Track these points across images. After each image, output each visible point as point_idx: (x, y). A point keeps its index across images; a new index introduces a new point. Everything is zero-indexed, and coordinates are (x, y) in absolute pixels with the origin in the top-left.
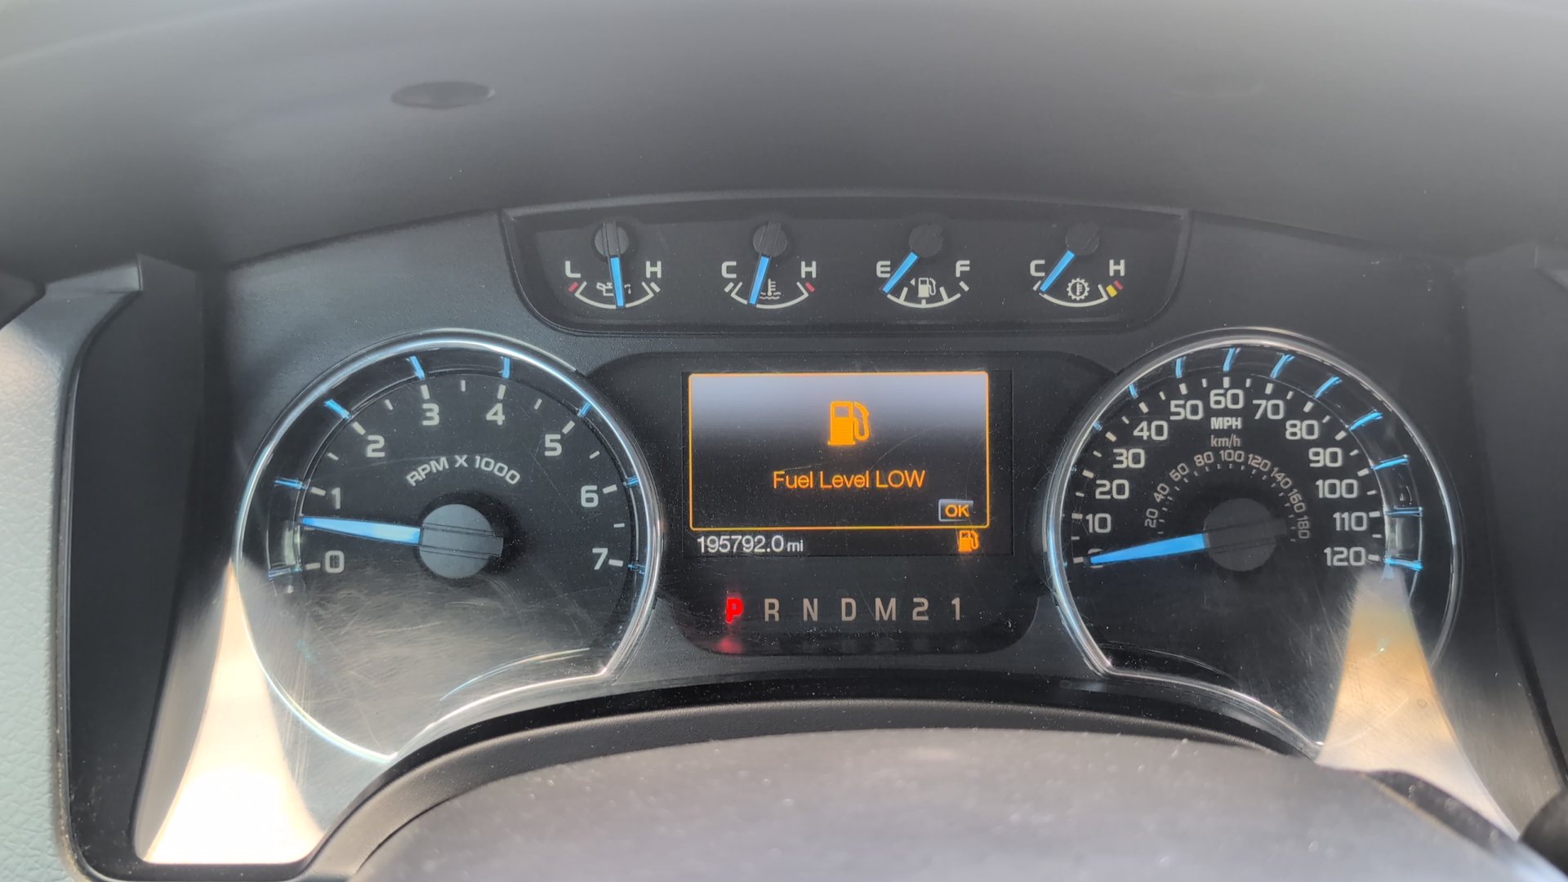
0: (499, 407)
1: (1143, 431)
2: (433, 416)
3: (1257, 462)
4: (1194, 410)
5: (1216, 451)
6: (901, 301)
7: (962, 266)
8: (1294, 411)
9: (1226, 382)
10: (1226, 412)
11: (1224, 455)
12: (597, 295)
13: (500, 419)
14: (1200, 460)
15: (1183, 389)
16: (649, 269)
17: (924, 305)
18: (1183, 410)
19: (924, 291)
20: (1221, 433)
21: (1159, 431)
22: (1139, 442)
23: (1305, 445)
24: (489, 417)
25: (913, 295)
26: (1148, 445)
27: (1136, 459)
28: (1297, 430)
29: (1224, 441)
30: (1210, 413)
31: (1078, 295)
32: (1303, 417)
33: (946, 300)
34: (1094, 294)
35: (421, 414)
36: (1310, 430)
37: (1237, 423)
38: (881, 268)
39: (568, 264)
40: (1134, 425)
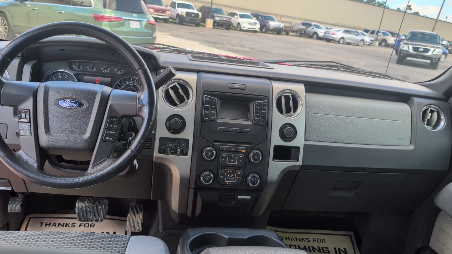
0: (66, 77)
1: (124, 85)
2: (60, 77)
3: (134, 88)
4: (129, 83)
5: (130, 87)
6: (103, 71)
7: (109, 69)
8: (137, 84)
9: (132, 81)
10: (131, 84)
11: (131, 87)
12: (76, 68)
13: (66, 78)
14: (129, 87)
15: (128, 81)
16: (81, 67)
17: (105, 72)
18: (127, 83)
19: (105, 71)
20: (131, 85)
21: (125, 85)
22: (123, 85)
23: (138, 87)
24: (65, 78)
25: (104, 71)
26: (124, 86)
27: (123, 87)
28: (137, 86)
29: (131, 86)
30: (130, 84)
31: (119, 73)
32: (138, 85)
33: (107, 72)
34: (121, 73)
35: (59, 77)
36: (139, 86)
37: (132, 85)
38: (102, 69)
39: (74, 66)
40: (123, 84)
